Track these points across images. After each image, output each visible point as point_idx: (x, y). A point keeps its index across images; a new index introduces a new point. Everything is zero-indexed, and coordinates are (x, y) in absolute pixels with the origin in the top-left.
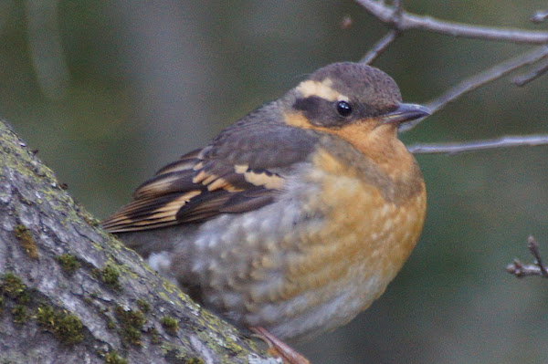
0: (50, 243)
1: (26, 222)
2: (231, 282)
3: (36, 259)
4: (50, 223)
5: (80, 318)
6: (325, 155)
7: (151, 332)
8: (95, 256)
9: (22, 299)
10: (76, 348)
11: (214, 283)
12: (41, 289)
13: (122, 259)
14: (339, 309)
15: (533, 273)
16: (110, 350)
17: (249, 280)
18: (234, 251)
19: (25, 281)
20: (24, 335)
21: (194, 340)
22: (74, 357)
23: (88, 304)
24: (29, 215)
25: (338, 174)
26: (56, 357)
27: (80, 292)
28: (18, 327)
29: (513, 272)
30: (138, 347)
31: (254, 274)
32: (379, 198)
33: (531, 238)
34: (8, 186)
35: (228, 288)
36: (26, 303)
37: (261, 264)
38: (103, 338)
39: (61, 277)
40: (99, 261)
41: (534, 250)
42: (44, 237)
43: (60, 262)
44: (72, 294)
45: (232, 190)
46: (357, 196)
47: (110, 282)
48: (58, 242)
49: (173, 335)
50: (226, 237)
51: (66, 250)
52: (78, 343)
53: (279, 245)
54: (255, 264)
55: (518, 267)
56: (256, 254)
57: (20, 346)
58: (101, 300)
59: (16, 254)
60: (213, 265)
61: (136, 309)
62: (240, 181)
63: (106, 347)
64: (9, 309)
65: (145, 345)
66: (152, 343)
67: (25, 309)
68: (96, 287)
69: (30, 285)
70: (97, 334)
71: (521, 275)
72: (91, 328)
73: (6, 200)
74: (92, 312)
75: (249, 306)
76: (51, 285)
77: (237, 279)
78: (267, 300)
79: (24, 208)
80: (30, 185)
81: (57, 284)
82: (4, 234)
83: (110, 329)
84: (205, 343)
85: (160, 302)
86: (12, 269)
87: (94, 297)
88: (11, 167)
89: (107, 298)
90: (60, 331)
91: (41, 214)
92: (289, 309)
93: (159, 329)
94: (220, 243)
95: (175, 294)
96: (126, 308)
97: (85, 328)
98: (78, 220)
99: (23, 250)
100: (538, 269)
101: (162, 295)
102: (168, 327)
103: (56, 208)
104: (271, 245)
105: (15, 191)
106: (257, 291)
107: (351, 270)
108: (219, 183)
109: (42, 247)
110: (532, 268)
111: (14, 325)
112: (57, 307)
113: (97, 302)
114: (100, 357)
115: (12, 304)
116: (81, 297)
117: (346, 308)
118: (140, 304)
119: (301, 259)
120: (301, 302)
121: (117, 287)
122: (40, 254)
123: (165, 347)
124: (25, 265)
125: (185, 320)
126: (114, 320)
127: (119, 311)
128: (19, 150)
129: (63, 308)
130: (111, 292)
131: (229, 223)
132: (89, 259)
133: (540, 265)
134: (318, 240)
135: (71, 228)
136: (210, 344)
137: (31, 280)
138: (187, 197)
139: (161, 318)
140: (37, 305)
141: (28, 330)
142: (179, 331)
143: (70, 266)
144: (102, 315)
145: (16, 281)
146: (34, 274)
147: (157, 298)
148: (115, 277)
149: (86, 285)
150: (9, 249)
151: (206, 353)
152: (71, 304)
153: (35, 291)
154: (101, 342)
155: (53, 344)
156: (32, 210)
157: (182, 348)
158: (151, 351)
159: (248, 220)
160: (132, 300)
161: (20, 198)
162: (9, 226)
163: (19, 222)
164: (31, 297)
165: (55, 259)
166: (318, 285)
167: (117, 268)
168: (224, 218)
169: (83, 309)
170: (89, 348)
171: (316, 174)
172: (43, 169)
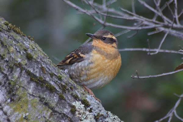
0: (48, 70)
1: (43, 66)
2: (77, 77)
3: (45, 73)
4: (48, 66)
5: (54, 86)
6: (94, 50)
7: (68, 89)
8: (57, 73)
9: (43, 82)
10: (53, 92)
11: (74, 77)
12: (46, 80)
13: (62, 74)
14: (100, 83)
15: (136, 78)
16: (60, 93)
17: (80, 76)
18: (77, 70)
19: (43, 78)
20: (43, 89)
21: (76, 91)
22: (53, 94)
23: (56, 83)
24: (44, 64)
25: (96, 54)
26: (49, 94)
27: (54, 81)
28: (42, 88)
29: (132, 78)
30: (66, 92)
31: (81, 75)
32: (105, 58)
33: (136, 71)
34: (39, 58)
35: (76, 78)
36: (43, 83)
37: (82, 73)
38: (59, 90)
39: (50, 77)
40: (57, 74)
41: (137, 73)
42: (47, 69)
43: (50, 74)
44: (52, 81)
45: (77, 57)
46: (100, 58)
47: (60, 79)
48: (49, 70)
49: (72, 90)
50: (76, 67)
51: (51, 72)
52: (54, 91)
53: (85, 69)
54: (81, 73)
55: (133, 76)
56: (81, 71)
57: (42, 91)
58: (58, 82)
59: (41, 72)
60: (73, 73)
61: (65, 84)
62: (79, 56)
63: (59, 92)
64: (40, 84)
65: (67, 92)
66: (68, 92)
67: (44, 84)
68: (57, 80)
69: (44, 79)
70: (57, 90)
71: (134, 78)
72: (56, 88)
73: (39, 61)
74: (56, 85)
75: (80, 81)
76: (48, 79)
77: (78, 76)
78: (84, 80)
79: (43, 63)
80: (44, 58)
81: (50, 79)
82: (39, 68)
83: (60, 88)
84: (78, 92)
85: (69, 83)
86: (41, 75)
87: (57, 82)
88: (40, 54)
89: (59, 82)
90: (50, 89)
91: (46, 64)
92: (89, 82)
93: (69, 89)
94: (74, 68)
95: (72, 81)
96: (63, 84)
97: (55, 88)
98: (53, 65)
99: (43, 71)
100: (137, 77)
101: (69, 81)
102: (71, 88)
103: (49, 63)
104: (83, 69)
105: (41, 59)
106: (82, 79)
107: (100, 75)
108: (76, 56)
109: (46, 71)
110: (136, 77)
111: (41, 87)
112: (49, 84)
113: (57, 83)
114: (58, 94)
115: (41, 83)
116: (54, 82)
117: (101, 83)
118: (65, 83)
119: (89, 72)
120: (91, 81)
121: (61, 80)
122: (46, 72)
123: (71, 93)
124: (43, 75)
125: (74, 87)
126: (61, 87)
127: (62, 85)
128: (41, 51)
129: (51, 84)
130: (60, 81)
131: (77, 64)
132: (56, 74)
133: (138, 76)
134: (92, 68)
135: (52, 67)
136: (79, 92)
137: (44, 78)
138: (71, 59)
139: (70, 86)
140: (46, 83)
141: (44, 88)
142: (73, 89)
143: (52, 75)
144: (58, 85)
145: (42, 78)
146: (45, 77)
147: (69, 82)
148: (61, 77)
149: (55, 79)
150: (40, 71)
151: (78, 94)
152: (52, 83)
153: (45, 80)
154: (58, 91)
155: (49, 91)
156: (44, 63)
157: (74, 93)
158: (68, 93)
159: (80, 64)
160: (64, 83)
161: (42, 60)
162: (40, 66)
163: (42, 66)
164: (45, 81)
165: (49, 74)
166: (94, 78)
167: (61, 76)
168: (76, 63)
169: (55, 84)
170: (56, 92)
171: (92, 54)
172: (46, 54)
